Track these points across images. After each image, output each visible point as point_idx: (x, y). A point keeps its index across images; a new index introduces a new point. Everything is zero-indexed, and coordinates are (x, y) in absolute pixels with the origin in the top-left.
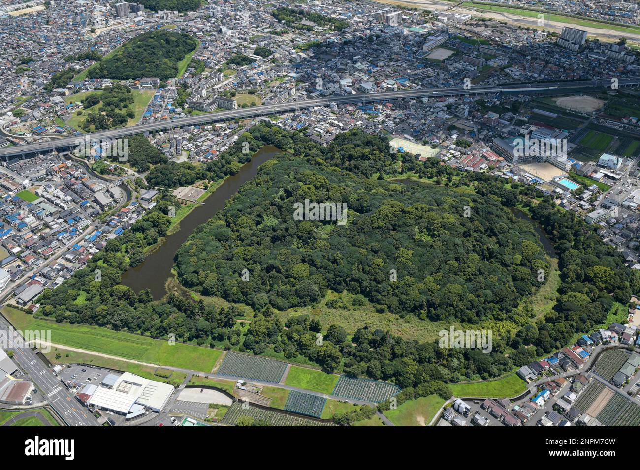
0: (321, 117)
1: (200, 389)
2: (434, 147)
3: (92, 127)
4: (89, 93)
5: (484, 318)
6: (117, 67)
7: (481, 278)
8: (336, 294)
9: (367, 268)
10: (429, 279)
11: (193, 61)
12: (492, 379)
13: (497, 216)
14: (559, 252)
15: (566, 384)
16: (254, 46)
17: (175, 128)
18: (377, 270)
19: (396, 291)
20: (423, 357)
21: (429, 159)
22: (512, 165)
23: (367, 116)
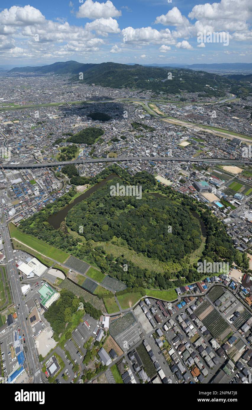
0: (134, 164)
1: (56, 270)
2: (171, 181)
3: (61, 159)
4: (65, 147)
5: (169, 260)
6: (76, 139)
7: (171, 244)
8: (117, 238)
9: (129, 231)
10: (151, 241)
11: (100, 139)
12: (164, 290)
13: (185, 217)
14: (207, 235)
15: (194, 300)
16: (121, 135)
17: (85, 163)
18: (133, 233)
19: (137, 243)
20: (138, 276)
21: (167, 187)
22: (199, 193)
23: (151, 166)
